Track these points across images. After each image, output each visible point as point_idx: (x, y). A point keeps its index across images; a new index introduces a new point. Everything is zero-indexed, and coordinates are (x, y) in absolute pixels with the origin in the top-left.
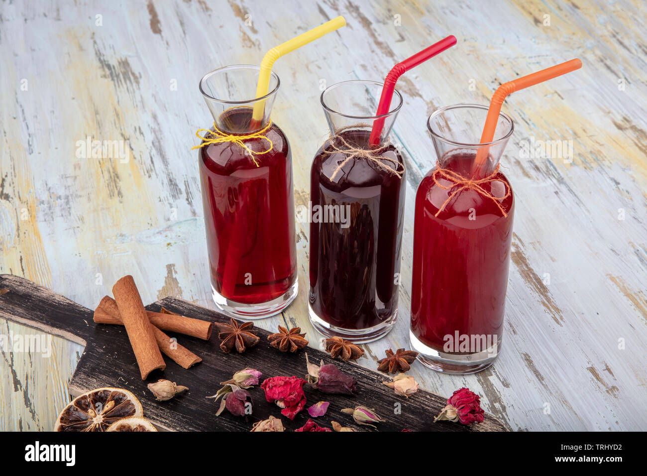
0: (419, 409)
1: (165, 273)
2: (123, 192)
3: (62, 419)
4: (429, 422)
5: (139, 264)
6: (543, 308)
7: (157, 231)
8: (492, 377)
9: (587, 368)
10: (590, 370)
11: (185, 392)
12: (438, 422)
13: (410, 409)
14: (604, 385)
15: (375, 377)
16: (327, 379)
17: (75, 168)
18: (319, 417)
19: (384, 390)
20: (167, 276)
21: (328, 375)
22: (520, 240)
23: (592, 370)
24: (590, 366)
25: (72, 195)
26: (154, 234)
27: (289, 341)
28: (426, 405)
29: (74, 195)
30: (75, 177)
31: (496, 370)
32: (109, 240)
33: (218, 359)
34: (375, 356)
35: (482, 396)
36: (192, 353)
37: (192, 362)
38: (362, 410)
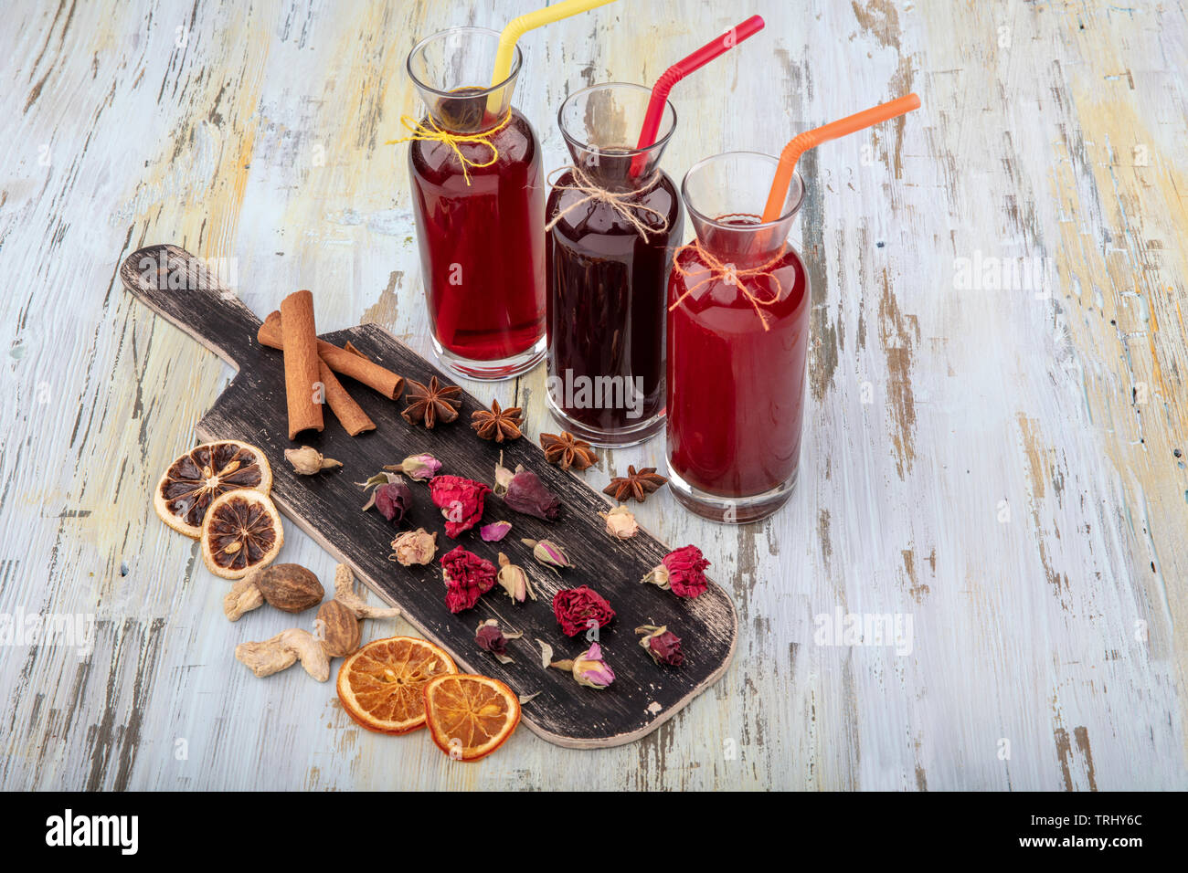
0: (630, 559)
1: (384, 284)
2: (378, 141)
3: (171, 471)
4: (634, 582)
5: (356, 262)
6: (892, 446)
7: (402, 213)
8: (759, 535)
9: (902, 552)
10: (905, 555)
11: (336, 469)
12: (644, 583)
13: (619, 557)
14: (913, 581)
15: (593, 502)
16: (516, 493)
17: (326, 87)
18: (492, 542)
19: (597, 523)
20: (386, 288)
21: (519, 488)
22: (918, 331)
23: (908, 557)
24: (908, 548)
25: (306, 133)
26: (397, 218)
27: (495, 426)
28: (643, 557)
29: (309, 133)
30: (322, 104)
31: (771, 527)
32: (330, 215)
33: (397, 430)
34: (615, 471)
35: (731, 559)
36: (366, 415)
37: (359, 428)
38: (543, 546)
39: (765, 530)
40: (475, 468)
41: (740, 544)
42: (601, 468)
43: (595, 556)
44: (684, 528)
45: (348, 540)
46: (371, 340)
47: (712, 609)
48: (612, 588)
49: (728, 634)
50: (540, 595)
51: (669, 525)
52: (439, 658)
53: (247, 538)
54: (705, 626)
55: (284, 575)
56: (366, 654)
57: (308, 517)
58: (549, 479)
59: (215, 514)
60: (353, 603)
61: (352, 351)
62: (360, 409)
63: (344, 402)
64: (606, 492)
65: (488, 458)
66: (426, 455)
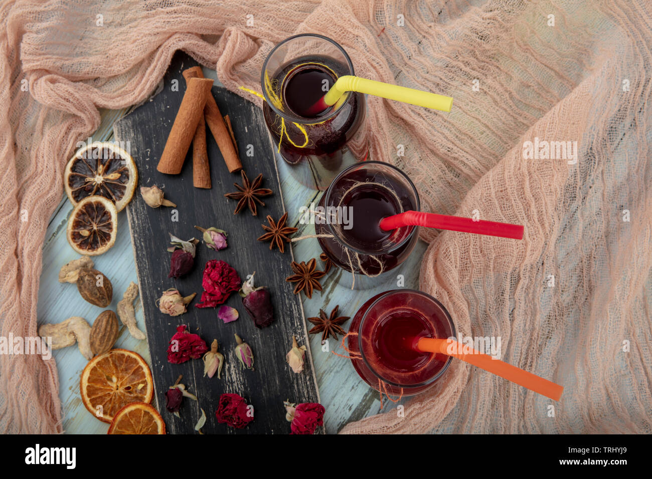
0: (290, 381)
4: (280, 399)
13: (284, 376)
15: (297, 323)
28: (297, 383)
34: (330, 300)
35: (350, 409)
36: (208, 177)
37: (199, 186)
38: (241, 351)
40: (248, 255)
41: (363, 401)
42: (322, 291)
43: (272, 365)
44: (339, 369)
45: (147, 267)
46: (250, 110)
48: (266, 396)
50: (225, 375)
51: (332, 362)
52: (147, 384)
53: (95, 232)
55: (87, 287)
56: (111, 356)
57: (136, 235)
58: (283, 290)
59: (85, 205)
60: (125, 314)
61: (226, 124)
62: (208, 171)
63: (199, 163)
64: (309, 320)
65: (259, 252)
66: (221, 234)
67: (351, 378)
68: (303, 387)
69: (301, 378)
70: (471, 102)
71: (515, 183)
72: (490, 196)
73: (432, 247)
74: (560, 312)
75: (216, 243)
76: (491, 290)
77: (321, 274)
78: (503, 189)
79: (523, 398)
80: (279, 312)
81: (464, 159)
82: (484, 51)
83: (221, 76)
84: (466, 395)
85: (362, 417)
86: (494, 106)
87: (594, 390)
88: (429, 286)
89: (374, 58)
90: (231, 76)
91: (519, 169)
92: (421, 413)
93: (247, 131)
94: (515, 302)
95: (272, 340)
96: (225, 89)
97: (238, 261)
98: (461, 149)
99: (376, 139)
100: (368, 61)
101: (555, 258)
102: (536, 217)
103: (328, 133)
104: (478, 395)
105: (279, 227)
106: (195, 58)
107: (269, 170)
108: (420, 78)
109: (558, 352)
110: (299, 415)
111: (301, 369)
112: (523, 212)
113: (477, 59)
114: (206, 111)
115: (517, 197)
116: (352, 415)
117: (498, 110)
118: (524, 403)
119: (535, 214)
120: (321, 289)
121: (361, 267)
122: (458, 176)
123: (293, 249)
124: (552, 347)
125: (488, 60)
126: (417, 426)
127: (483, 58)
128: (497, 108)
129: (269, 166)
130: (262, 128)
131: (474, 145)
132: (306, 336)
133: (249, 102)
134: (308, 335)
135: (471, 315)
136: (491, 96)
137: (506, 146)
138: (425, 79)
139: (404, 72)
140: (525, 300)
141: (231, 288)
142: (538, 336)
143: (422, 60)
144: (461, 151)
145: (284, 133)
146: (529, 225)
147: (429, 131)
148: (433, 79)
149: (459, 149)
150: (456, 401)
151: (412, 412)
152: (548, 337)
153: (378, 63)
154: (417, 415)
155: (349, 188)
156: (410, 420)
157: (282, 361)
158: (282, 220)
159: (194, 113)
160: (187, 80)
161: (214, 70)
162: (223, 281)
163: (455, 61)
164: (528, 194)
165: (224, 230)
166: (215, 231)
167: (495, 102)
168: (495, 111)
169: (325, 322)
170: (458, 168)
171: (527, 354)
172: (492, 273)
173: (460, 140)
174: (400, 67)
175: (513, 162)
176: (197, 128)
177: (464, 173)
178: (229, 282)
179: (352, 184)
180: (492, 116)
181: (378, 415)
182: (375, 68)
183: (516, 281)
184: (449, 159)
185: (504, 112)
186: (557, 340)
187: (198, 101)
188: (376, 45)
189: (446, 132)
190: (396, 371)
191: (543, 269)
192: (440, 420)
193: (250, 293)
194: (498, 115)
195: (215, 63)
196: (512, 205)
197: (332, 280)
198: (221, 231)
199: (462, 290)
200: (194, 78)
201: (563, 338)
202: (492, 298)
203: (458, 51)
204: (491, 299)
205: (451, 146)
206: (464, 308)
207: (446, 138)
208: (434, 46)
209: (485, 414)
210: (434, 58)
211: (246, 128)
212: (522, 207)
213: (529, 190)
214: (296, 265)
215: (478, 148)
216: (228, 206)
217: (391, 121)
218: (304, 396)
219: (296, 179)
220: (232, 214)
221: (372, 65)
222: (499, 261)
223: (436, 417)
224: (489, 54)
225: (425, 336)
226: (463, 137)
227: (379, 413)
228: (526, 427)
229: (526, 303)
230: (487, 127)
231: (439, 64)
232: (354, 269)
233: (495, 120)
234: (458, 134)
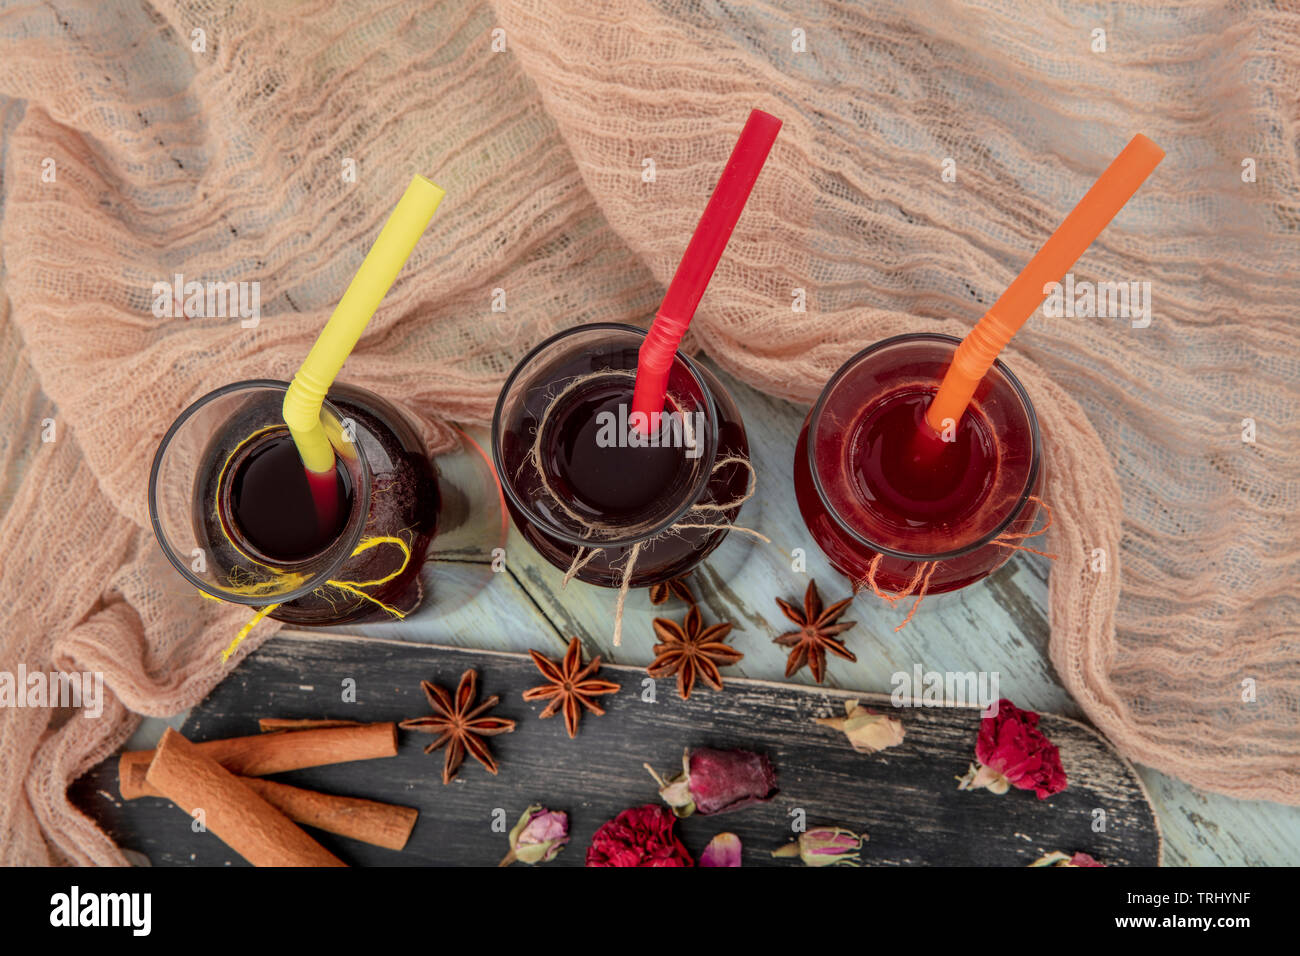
13: (900, 770)
15: (792, 706)
34: (758, 614)
35: (1018, 643)
36: (391, 810)
37: (404, 839)
38: (815, 852)
39: (1019, 562)
40: (598, 771)
41: (1007, 607)
42: (731, 625)
43: (869, 791)
46: (264, 665)
47: (1077, 758)
48: (934, 825)
49: (1127, 782)
54: (1090, 792)
58: (705, 713)
61: (279, 730)
62: (375, 806)
63: (351, 821)
64: (790, 673)
65: (601, 742)
66: (533, 818)
67: (949, 619)
68: (937, 735)
69: (916, 733)
70: (407, 159)
71: (623, 119)
72: (634, 182)
73: (708, 344)
74: (937, 112)
75: (549, 837)
76: (846, 247)
77: (693, 616)
78: (628, 148)
79: (1104, 253)
80: (751, 739)
81: (533, 214)
82: (301, 92)
83: (165, 710)
84: (1061, 374)
85: (1042, 620)
86: (433, 111)
87: (1130, 90)
88: (797, 377)
89: (238, 342)
90: (169, 687)
91: (594, 99)
92: (1075, 485)
93: (310, 688)
94: (889, 202)
95: (808, 774)
96: (195, 710)
97: (608, 798)
98: (506, 215)
99: (425, 397)
100: (241, 359)
101: (816, 84)
102: (712, 96)
103: (396, 487)
104: (1071, 347)
105: (559, 679)
106: (99, 759)
107: (418, 664)
108: (315, 254)
109: (1024, 144)
110: (1001, 762)
111: (896, 726)
112: (694, 120)
113: (313, 115)
114: (235, 769)
115: (654, 124)
116: (1031, 642)
117: (444, 106)
118: (1115, 252)
119: (705, 95)
120: (728, 626)
121: (724, 507)
122: (564, 240)
123: (615, 663)
124: (1010, 153)
125: (324, 92)
126: (1101, 502)
127: (316, 101)
128: (439, 106)
129: (407, 661)
130: (315, 651)
131: (506, 183)
132: (824, 693)
133: (244, 664)
134: (824, 687)
135: (885, 307)
136: (409, 110)
137: (531, 113)
138: (321, 244)
139: (289, 286)
140: (888, 178)
141: (666, 833)
142: (976, 176)
143: (275, 237)
144: (512, 215)
145: (362, 590)
146: (726, 117)
147: (444, 271)
148: (327, 227)
149: (506, 220)
150: (1068, 398)
151: (1066, 504)
152: (985, 156)
153: (253, 338)
154: (1077, 494)
155: (539, 477)
156: (1083, 512)
157: (865, 765)
158: (544, 666)
159: (233, 797)
160: (146, 792)
161: (142, 720)
162: (644, 846)
163: (302, 164)
164: (656, 97)
165: (524, 810)
166: (521, 832)
167: (424, 105)
168: (445, 114)
169: (806, 639)
170: (550, 233)
171: (1009, 212)
172: (808, 232)
173: (486, 209)
174: (277, 292)
175: (575, 108)
176: (267, 801)
177: (563, 225)
178: (650, 833)
179: (530, 468)
180: (454, 123)
181: (1051, 583)
182: (261, 349)
183: (840, 184)
184: (522, 247)
185: (455, 94)
186: (998, 138)
187: (208, 779)
188: (207, 330)
189: (459, 235)
190: (984, 499)
191: (832, 118)
192: (1102, 448)
193: (690, 790)
194: (456, 110)
195: (126, 715)
196: (671, 140)
197: (713, 594)
198: (526, 816)
199: (824, 311)
200: (150, 774)
201: (995, 124)
202: (862, 248)
203: (282, 150)
204: (864, 251)
205: (493, 234)
206: (869, 316)
207: (471, 239)
208: (253, 202)
209: (1116, 345)
210: (281, 210)
211: (302, 688)
212: (682, 120)
213: (647, 93)
214: (658, 666)
215: (516, 176)
216: (472, 784)
217: (394, 351)
218: (960, 738)
219: (457, 607)
220: (494, 780)
221: (253, 353)
222: (786, 207)
223: (1093, 453)
224: (310, 85)
225: (926, 408)
226: (481, 202)
227: (1046, 582)
228: (1169, 265)
229: (896, 181)
230: (474, 141)
231: (298, 202)
232: (725, 522)
233: (465, 119)
234: (471, 211)
